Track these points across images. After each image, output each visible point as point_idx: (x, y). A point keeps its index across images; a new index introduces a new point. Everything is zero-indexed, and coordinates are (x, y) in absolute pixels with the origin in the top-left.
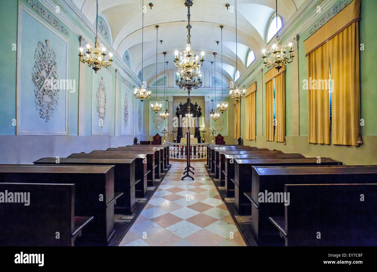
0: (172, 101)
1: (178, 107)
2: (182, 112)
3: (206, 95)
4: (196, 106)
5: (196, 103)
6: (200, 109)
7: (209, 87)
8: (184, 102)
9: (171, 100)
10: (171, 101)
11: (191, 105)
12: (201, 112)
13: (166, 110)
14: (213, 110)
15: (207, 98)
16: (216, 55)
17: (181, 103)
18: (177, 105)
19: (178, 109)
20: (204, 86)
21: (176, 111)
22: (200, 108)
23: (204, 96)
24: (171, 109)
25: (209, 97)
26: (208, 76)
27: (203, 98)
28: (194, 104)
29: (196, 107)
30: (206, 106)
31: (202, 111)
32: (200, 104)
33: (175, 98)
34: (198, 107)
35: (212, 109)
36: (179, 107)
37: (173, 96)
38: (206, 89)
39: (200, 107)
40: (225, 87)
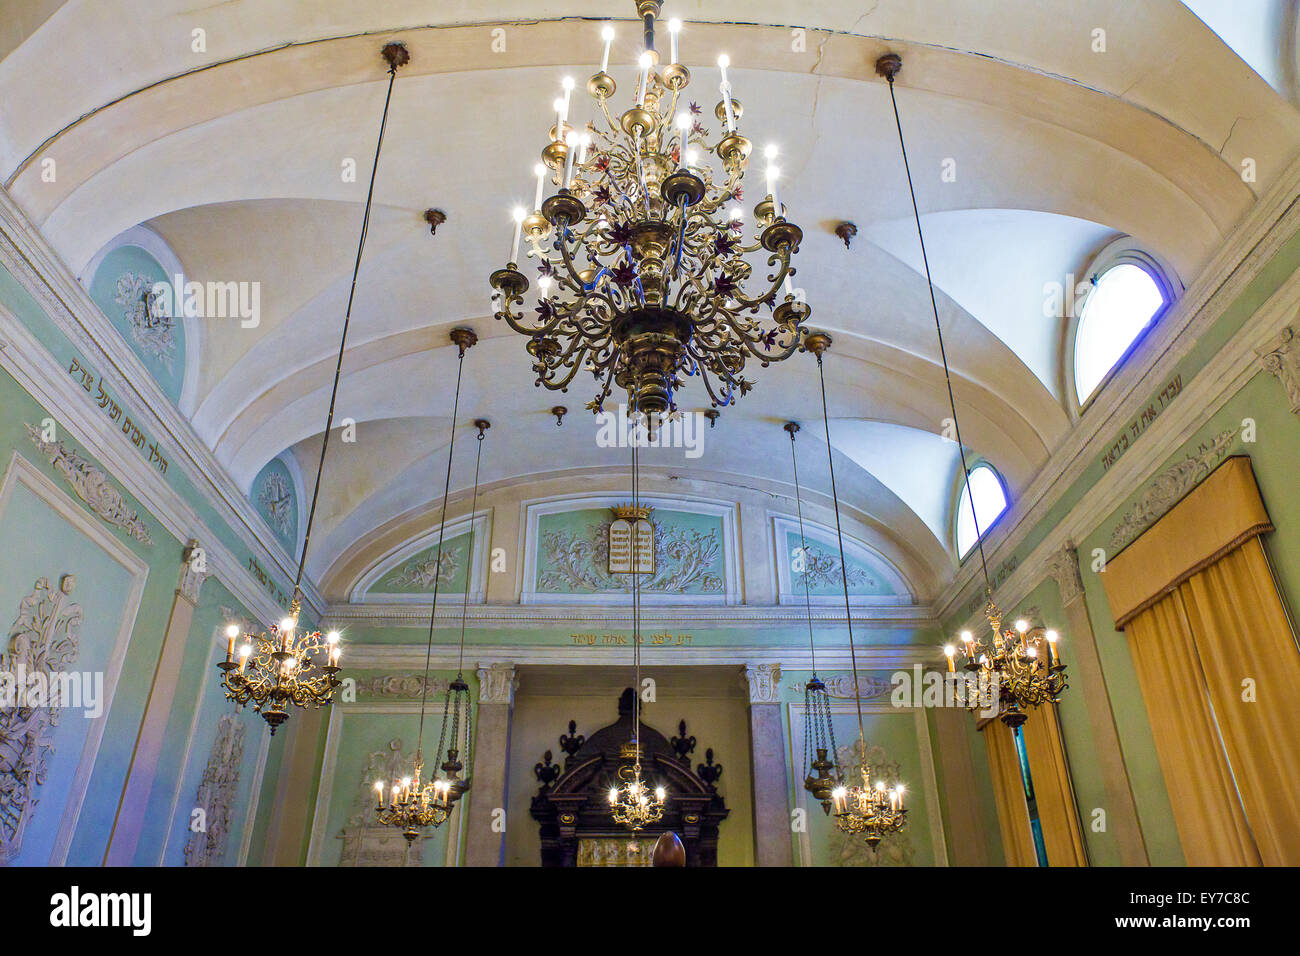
0: (508, 699)
1: (548, 756)
2: (575, 790)
3: (753, 659)
4: (684, 745)
5: (682, 726)
6: (711, 773)
7: (778, 603)
8: (596, 714)
9: (501, 693)
10: (498, 700)
11: (650, 736)
12: (720, 793)
13: (445, 759)
14: (830, 757)
15: (769, 681)
16: (825, 356)
17: (572, 726)
18: (544, 739)
19: (545, 773)
20: (739, 598)
21: (531, 785)
22: (710, 761)
23: (743, 668)
24: (491, 767)
25: (777, 674)
26: (764, 533)
27: (732, 682)
28: (669, 731)
29: (683, 753)
30: (760, 738)
31: (729, 786)
32: (709, 733)
33: (529, 682)
34: (697, 758)
35: (823, 754)
36: (559, 758)
37: (518, 668)
38: (752, 613)
39: (709, 754)
40: (891, 599)
